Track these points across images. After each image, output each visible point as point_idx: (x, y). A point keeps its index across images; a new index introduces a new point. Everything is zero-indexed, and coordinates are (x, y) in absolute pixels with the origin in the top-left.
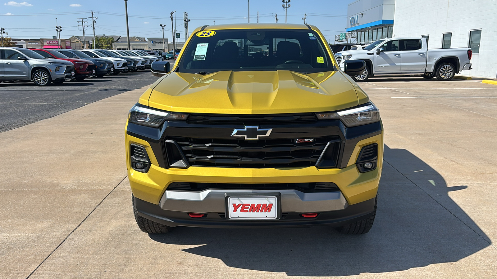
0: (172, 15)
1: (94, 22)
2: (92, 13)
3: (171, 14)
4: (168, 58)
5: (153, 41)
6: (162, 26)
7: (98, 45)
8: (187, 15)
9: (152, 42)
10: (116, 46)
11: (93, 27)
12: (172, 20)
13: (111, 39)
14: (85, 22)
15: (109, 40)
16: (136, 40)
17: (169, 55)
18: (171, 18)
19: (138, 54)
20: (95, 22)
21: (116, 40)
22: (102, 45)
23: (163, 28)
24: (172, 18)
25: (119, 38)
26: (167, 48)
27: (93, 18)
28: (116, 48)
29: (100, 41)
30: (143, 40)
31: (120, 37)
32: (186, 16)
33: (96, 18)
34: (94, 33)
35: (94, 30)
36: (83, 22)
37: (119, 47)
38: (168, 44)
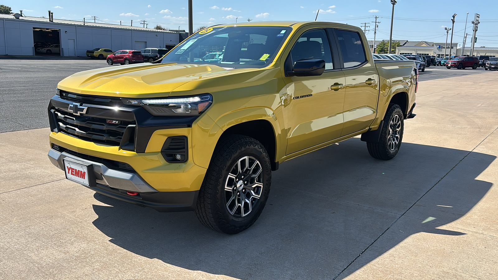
0: (454, 18)
1: (376, 26)
2: (376, 18)
3: (453, 16)
4: (444, 64)
5: (440, 46)
6: (447, 29)
7: (384, 49)
8: (479, 17)
9: (438, 47)
10: (399, 50)
11: (374, 31)
12: (453, 23)
13: (397, 43)
14: (367, 27)
15: (395, 45)
16: (424, 45)
17: (445, 61)
18: (452, 21)
19: (394, 58)
20: (378, 26)
21: (402, 45)
22: (387, 49)
23: (448, 32)
24: (454, 20)
25: (406, 43)
26: (455, 53)
27: (376, 22)
28: (400, 52)
29: (386, 45)
30: (432, 45)
31: (408, 41)
32: (477, 19)
33: (379, 22)
34: (375, 37)
35: (375, 34)
36: (365, 26)
37: (402, 52)
38: (457, 50)
